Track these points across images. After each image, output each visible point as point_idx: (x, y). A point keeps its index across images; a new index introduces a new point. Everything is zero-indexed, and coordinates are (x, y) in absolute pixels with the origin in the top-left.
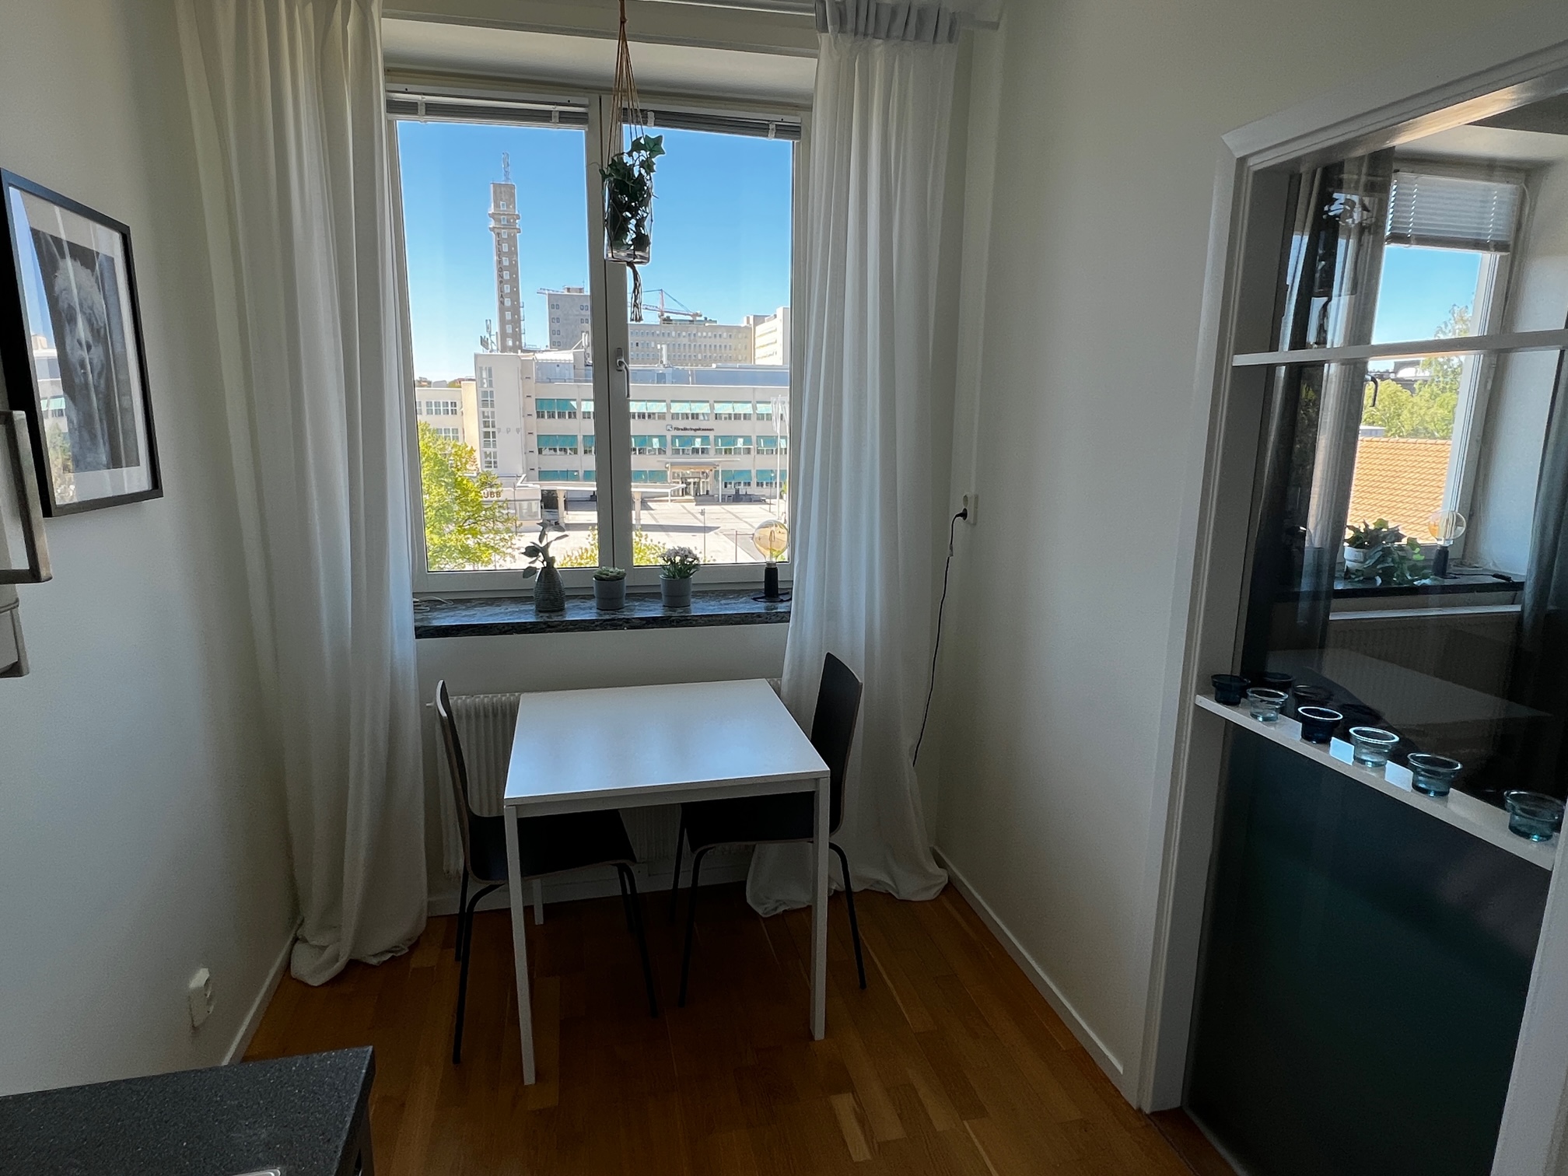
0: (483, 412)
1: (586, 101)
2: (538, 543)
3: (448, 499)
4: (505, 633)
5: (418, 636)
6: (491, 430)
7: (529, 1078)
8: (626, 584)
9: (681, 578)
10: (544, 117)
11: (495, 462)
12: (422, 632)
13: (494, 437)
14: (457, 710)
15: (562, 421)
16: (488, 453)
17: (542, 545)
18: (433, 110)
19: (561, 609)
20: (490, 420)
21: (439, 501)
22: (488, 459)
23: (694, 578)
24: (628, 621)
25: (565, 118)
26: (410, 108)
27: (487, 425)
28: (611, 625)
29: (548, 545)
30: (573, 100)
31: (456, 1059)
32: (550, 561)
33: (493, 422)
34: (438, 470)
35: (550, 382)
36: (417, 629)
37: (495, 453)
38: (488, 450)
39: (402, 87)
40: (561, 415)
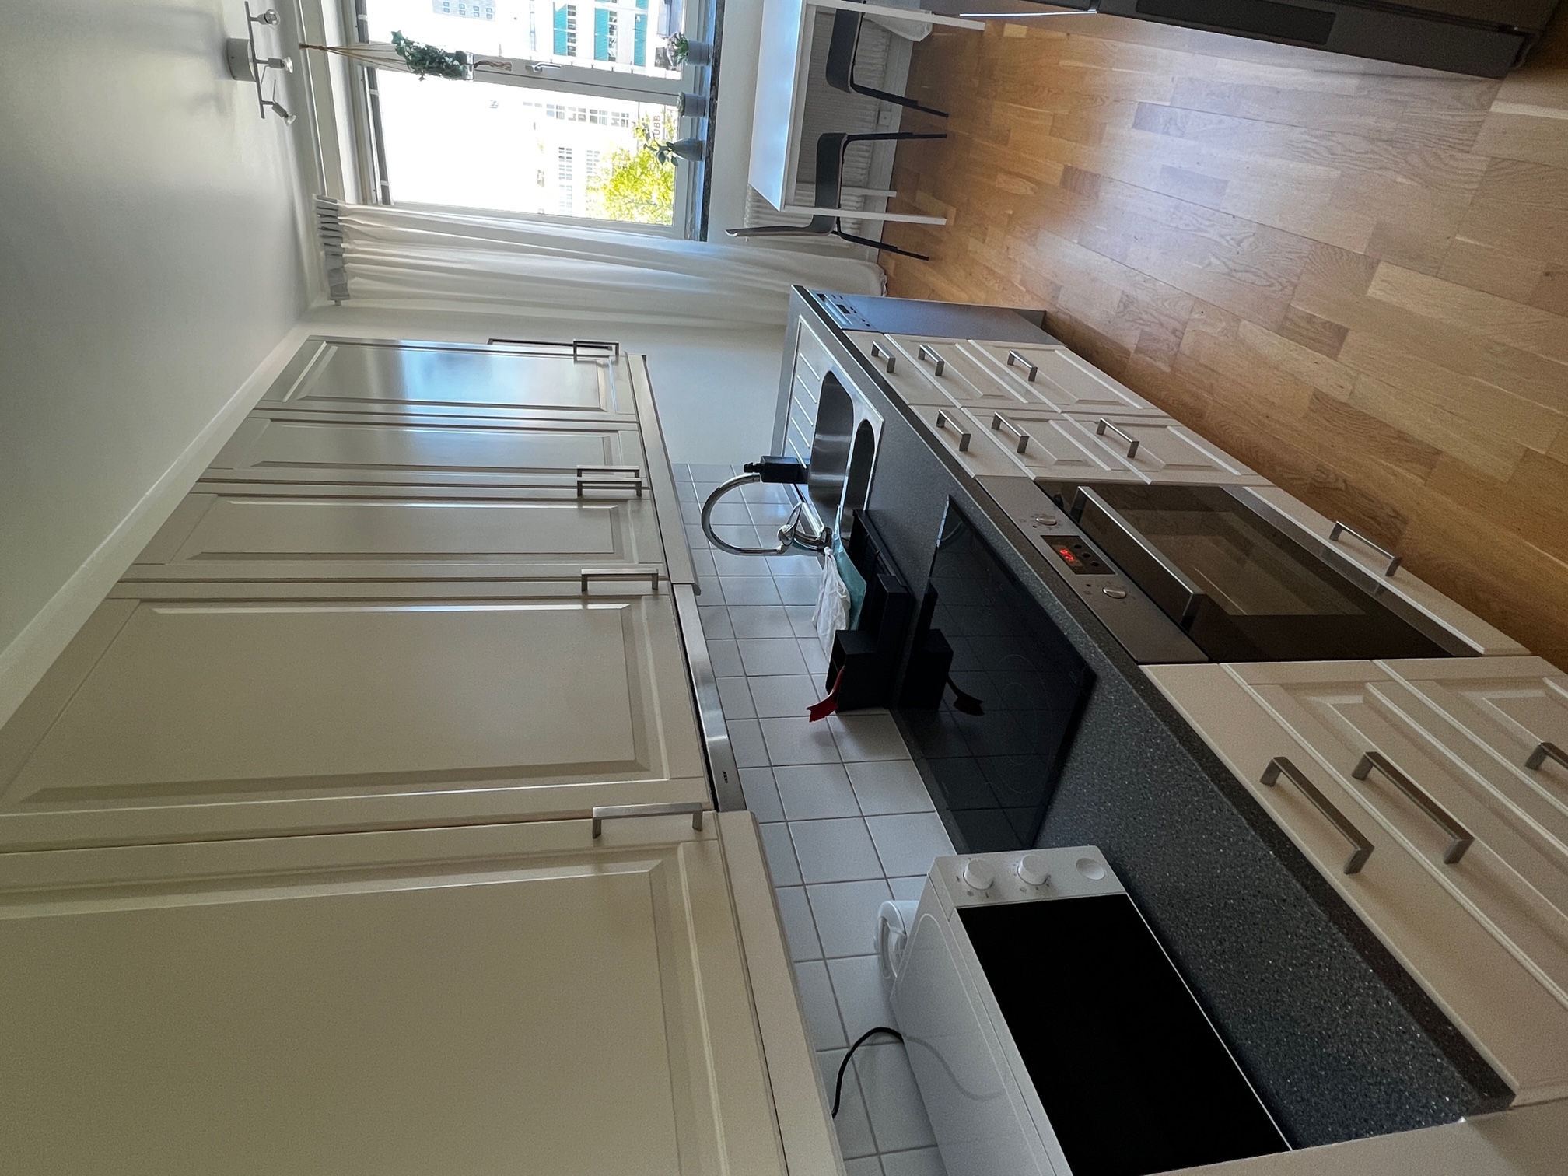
0: (570, 119)
1: (359, 67)
2: (656, 152)
3: (658, 175)
4: (710, 186)
5: (705, 241)
6: (588, 115)
7: (942, 221)
8: (692, 93)
9: (688, 49)
10: (375, 100)
11: (623, 115)
12: (703, 237)
13: (596, 112)
14: (751, 224)
15: (578, 25)
16: (613, 122)
17: (658, 149)
18: (384, 177)
19: (701, 143)
20: (577, 113)
21: (659, 184)
22: (619, 122)
23: (691, 38)
24: (711, 99)
25: (373, 85)
26: (385, 189)
27: (582, 117)
28: (713, 112)
29: (659, 146)
30: (361, 78)
31: (927, 259)
32: (670, 146)
33: (580, 110)
34: (628, 180)
35: (534, 32)
36: (701, 240)
37: (613, 114)
38: (610, 121)
39: (373, 193)
40: (571, 24)
